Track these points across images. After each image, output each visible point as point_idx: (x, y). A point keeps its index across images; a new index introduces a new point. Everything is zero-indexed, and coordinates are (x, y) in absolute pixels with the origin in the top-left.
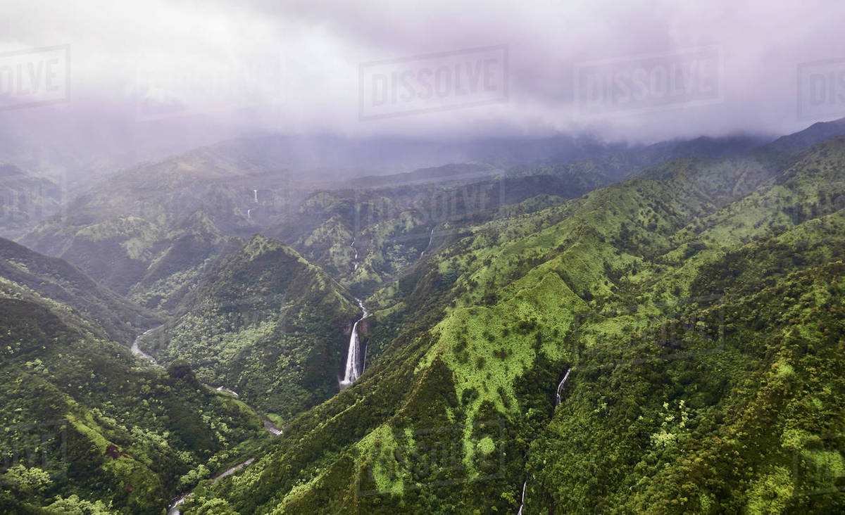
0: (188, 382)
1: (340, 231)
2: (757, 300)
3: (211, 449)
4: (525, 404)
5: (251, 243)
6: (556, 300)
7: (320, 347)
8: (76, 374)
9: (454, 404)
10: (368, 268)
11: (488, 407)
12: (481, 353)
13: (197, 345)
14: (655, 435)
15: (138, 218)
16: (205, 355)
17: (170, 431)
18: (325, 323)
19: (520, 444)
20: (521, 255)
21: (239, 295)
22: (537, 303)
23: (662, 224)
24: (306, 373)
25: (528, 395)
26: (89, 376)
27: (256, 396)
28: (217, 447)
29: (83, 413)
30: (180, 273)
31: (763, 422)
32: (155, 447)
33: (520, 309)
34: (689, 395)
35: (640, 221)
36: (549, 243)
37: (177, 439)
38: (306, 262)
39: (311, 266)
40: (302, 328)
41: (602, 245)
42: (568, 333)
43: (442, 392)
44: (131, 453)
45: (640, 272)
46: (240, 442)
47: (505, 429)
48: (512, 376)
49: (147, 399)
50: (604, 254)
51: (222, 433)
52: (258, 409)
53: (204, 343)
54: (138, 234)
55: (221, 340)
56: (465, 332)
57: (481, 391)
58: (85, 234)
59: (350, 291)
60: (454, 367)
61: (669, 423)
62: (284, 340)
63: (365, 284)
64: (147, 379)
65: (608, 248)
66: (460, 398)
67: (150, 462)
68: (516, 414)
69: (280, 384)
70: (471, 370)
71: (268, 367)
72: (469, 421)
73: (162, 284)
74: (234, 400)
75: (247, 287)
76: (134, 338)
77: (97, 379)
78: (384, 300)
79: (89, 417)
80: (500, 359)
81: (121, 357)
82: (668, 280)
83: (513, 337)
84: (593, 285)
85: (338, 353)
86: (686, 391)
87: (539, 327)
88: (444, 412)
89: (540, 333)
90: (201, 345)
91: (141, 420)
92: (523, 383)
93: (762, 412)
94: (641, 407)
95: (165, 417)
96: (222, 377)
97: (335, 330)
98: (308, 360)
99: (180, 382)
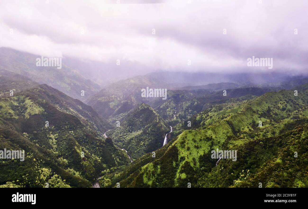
0: (110, 144)
1: (171, 104)
2: (283, 135)
3: (112, 165)
4: (202, 165)
5: (141, 105)
6: (222, 131)
7: (153, 140)
8: (81, 136)
9: (177, 161)
10: (177, 117)
11: (187, 163)
12: (190, 145)
13: (120, 135)
14: (235, 180)
15: (115, 96)
16: (121, 139)
17: (102, 157)
18: (156, 133)
19: (195, 178)
20: (224, 115)
21: (134, 121)
22: (214, 131)
23: (288, 108)
24: (147, 148)
25: (203, 162)
26: (84, 138)
27: (131, 153)
28: (114, 165)
29: (79, 147)
30: (123, 113)
31: (262, 178)
32: (96, 160)
33: (208, 133)
34: (253, 168)
35: (278, 106)
36: (235, 112)
37: (104, 160)
38: (155, 112)
39: (156, 114)
40: (149, 133)
41: (254, 114)
42: (224, 143)
43: (173, 156)
44: (89, 161)
45: (265, 125)
46: (122, 165)
47: (191, 172)
48: (199, 155)
49: (98, 147)
50: (254, 117)
51: (117, 161)
52: (131, 157)
53: (122, 135)
54: (113, 101)
55: (127, 134)
56: (186, 138)
57: (186, 158)
58: (100, 100)
59: (168, 124)
60: (180, 149)
61: (242, 177)
62: (143, 137)
63: (174, 122)
64: (99, 141)
65: (256, 115)
66: (179, 159)
67: (94, 164)
68: (197, 168)
69: (139, 150)
70: (185, 150)
71: (137, 144)
72: (180, 167)
73: (117, 116)
74: (123, 152)
75: (136, 119)
76: (105, 131)
77: (86, 139)
78: (178, 128)
79: (81, 148)
80: (197, 149)
81: (94, 134)
82: (271, 128)
83: (203, 142)
84: (243, 127)
85: (160, 143)
86: (252, 167)
87: (214, 140)
88: (172, 162)
89: (213, 142)
90: (121, 135)
91: (95, 152)
92: (202, 158)
93: (264, 174)
94: (233, 170)
95: (102, 153)
96: (124, 146)
97: (160, 135)
98: (149, 144)
99: (108, 144)
